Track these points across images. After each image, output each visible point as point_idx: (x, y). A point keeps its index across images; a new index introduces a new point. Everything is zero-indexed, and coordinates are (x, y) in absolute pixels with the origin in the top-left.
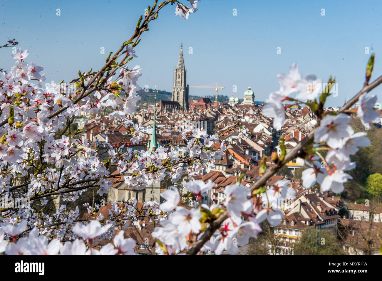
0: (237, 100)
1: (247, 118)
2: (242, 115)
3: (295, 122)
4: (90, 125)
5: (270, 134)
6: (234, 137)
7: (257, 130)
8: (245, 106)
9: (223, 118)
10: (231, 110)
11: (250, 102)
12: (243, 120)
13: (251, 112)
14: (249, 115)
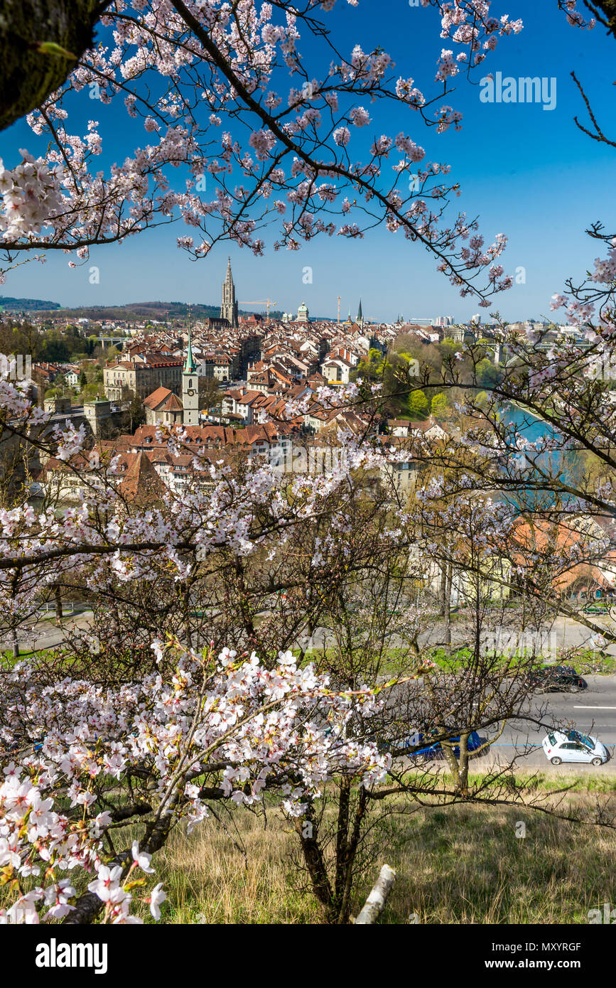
0: (290, 316)
1: (296, 335)
2: (292, 333)
3: (342, 339)
4: (131, 344)
5: (317, 352)
6: (277, 356)
7: (303, 348)
8: (299, 322)
9: (269, 336)
10: (281, 328)
11: (305, 319)
12: (291, 338)
13: (301, 329)
14: (299, 333)
